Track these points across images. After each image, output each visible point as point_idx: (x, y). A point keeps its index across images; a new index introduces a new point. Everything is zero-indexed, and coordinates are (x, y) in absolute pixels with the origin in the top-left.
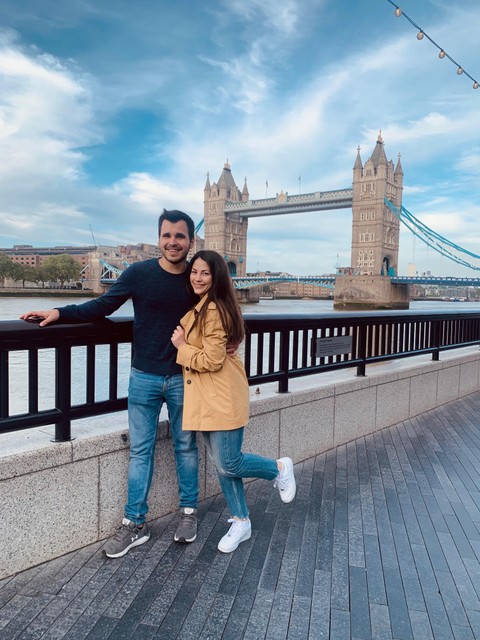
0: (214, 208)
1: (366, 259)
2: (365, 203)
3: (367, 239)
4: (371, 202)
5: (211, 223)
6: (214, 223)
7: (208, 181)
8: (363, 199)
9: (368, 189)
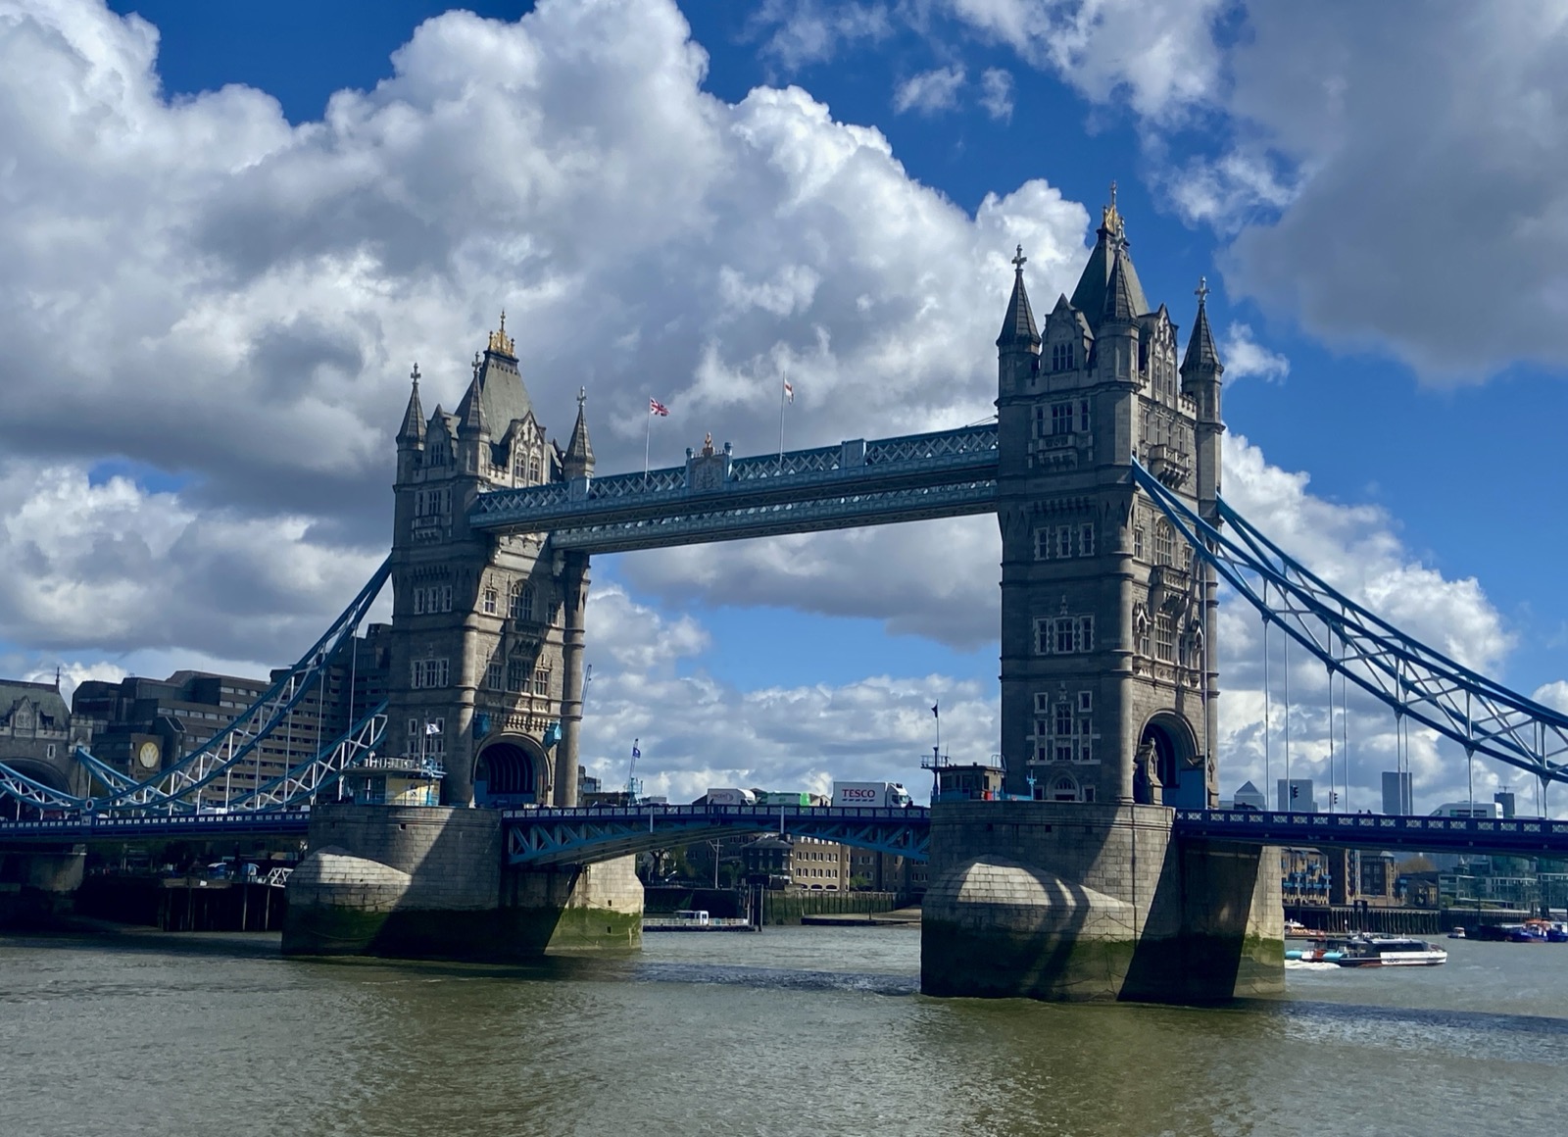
0: (435, 511)
1: (1064, 728)
2: (1053, 483)
3: (1066, 641)
4: (1077, 481)
5: (419, 578)
6: (434, 574)
7: (414, 402)
8: (1042, 469)
9: (1062, 430)
